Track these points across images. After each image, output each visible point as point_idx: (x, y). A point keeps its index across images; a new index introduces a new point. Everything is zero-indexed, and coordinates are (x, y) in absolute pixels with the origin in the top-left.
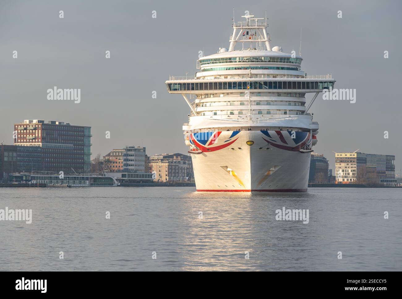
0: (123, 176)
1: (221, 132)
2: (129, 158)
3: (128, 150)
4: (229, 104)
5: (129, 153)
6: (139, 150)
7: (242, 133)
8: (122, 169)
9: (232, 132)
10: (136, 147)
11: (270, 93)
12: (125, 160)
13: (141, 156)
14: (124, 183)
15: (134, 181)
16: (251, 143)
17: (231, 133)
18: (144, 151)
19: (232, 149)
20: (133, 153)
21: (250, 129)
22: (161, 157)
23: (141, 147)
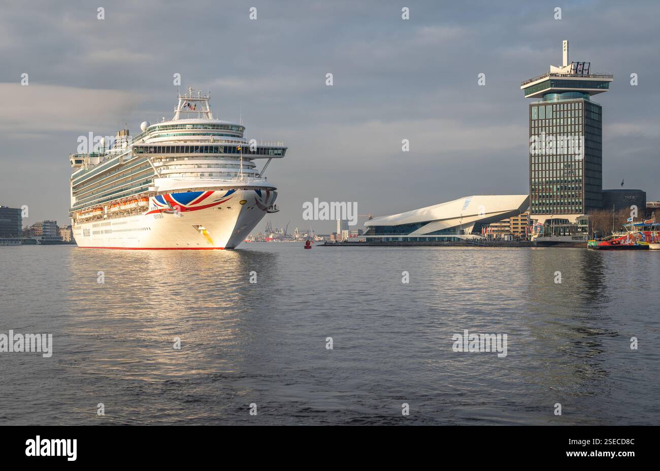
0: (43, 238)
1: (213, 192)
2: (46, 227)
3: (46, 222)
4: (196, 166)
5: (46, 224)
6: (52, 223)
7: (238, 192)
8: (42, 234)
9: (227, 191)
10: (51, 221)
11: (231, 157)
12: (44, 229)
13: (54, 226)
14: (43, 243)
15: (50, 241)
16: (244, 202)
17: (225, 192)
18: (56, 223)
19: (228, 208)
20: (49, 224)
21: (245, 188)
22: (67, 227)
23: (54, 221)
